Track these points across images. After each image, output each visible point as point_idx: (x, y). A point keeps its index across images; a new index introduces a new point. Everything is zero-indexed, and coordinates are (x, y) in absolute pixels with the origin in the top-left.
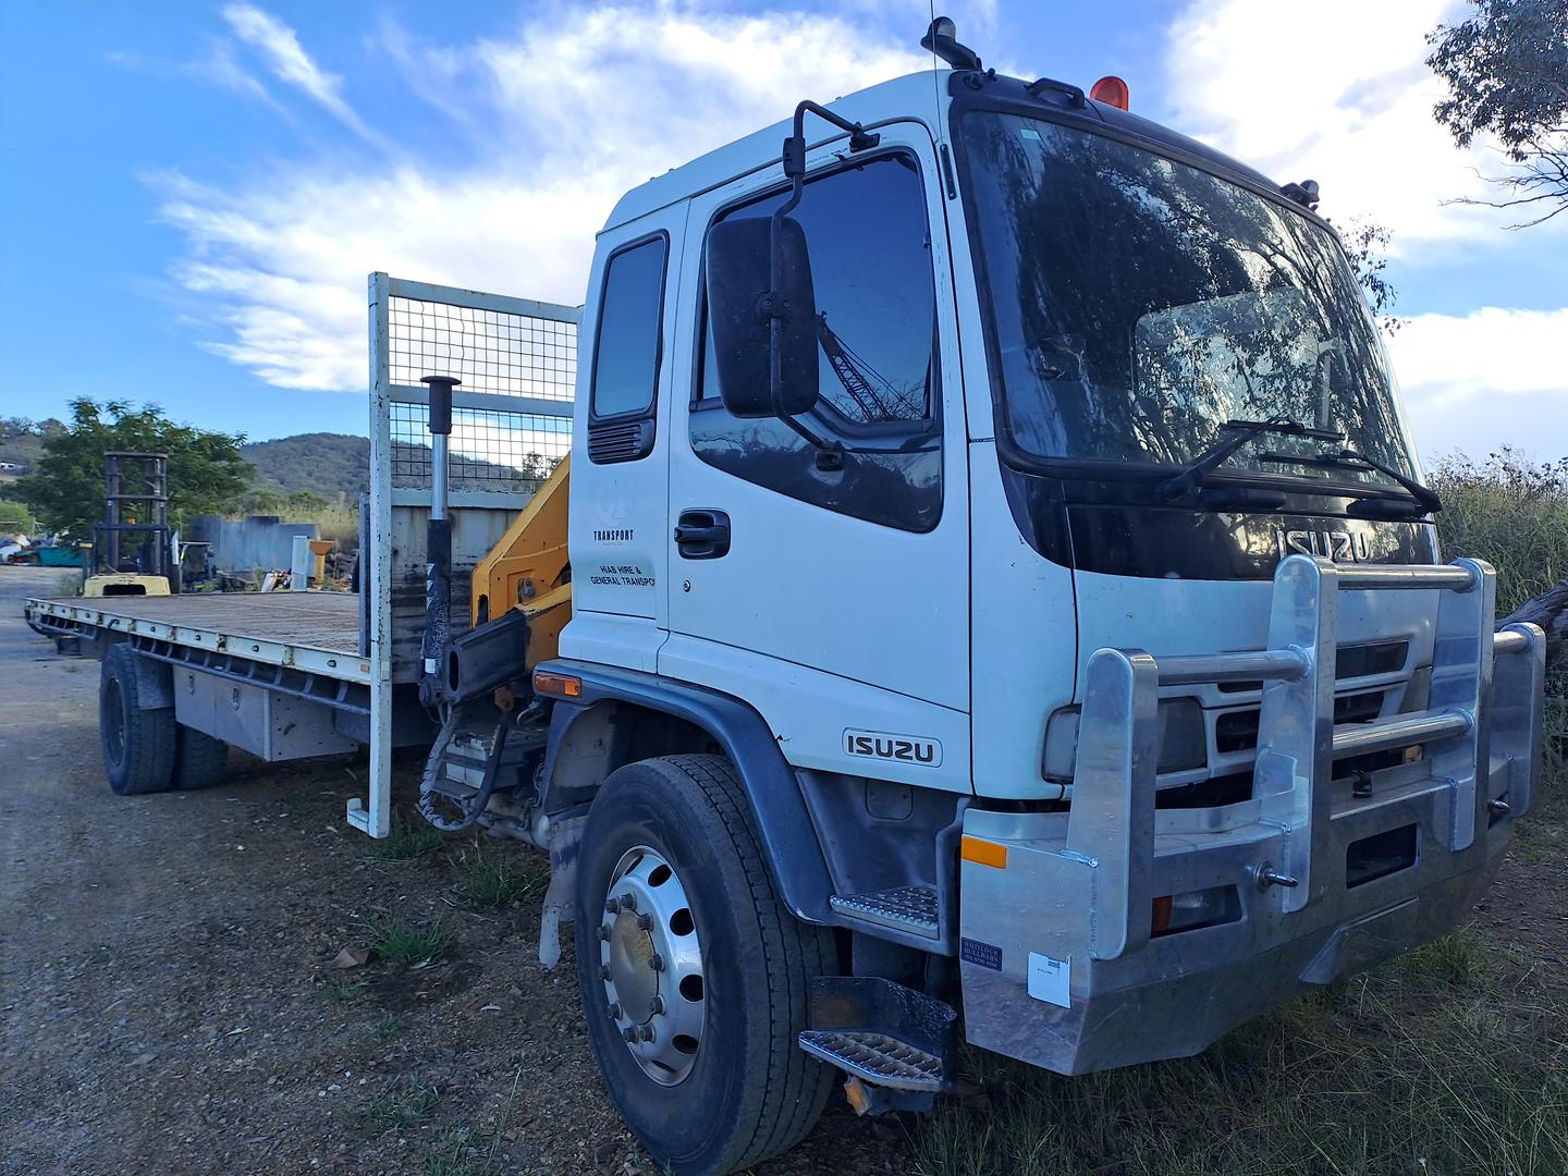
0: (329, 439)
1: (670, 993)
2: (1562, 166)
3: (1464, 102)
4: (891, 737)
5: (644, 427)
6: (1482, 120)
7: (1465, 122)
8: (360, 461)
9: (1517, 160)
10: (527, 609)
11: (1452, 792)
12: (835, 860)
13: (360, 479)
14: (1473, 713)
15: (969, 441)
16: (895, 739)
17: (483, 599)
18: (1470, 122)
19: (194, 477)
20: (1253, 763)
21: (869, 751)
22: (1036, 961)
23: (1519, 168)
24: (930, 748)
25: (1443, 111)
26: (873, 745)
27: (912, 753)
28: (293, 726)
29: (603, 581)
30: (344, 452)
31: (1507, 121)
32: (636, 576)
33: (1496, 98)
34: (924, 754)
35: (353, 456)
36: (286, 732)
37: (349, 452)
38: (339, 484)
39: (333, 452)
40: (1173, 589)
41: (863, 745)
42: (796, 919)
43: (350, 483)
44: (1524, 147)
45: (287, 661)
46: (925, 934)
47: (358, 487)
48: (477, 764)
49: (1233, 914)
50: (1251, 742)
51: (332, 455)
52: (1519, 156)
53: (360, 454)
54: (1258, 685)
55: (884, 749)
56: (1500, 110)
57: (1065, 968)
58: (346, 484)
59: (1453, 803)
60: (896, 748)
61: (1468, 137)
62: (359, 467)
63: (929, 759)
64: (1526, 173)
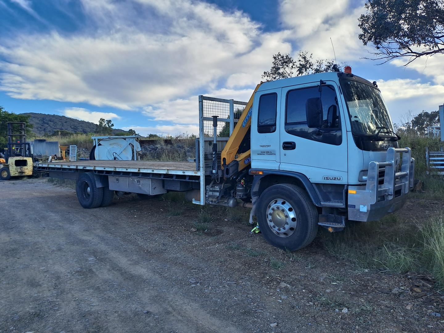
0: (33, 114)
1: (289, 221)
2: (387, 50)
3: (365, 34)
4: (332, 177)
5: (274, 127)
6: (370, 39)
7: (366, 39)
8: (43, 121)
9: (378, 49)
10: (238, 160)
11: (405, 184)
12: (320, 197)
13: (44, 127)
14: (408, 172)
15: (347, 131)
16: (333, 177)
17: (224, 159)
18: (367, 39)
19: (16, 128)
20: (384, 179)
21: (328, 179)
22: (361, 206)
23: (378, 51)
24: (340, 178)
25: (361, 36)
26: (329, 178)
27: (337, 179)
28: (155, 188)
29: (261, 154)
30: (38, 119)
31: (375, 39)
32: (270, 153)
33: (374, 34)
34: (339, 179)
35: (41, 119)
36: (154, 189)
37: (40, 118)
38: (37, 128)
39: (35, 118)
40: (371, 153)
41: (327, 179)
42: (316, 206)
43: (41, 128)
44: (379, 46)
45: (167, 173)
46: (341, 205)
47: (43, 129)
48: (217, 191)
49: (384, 200)
50: (383, 176)
51: (34, 119)
52: (378, 48)
53: (43, 119)
54: (385, 167)
55: (331, 179)
56: (374, 37)
57: (366, 206)
58: (39, 128)
59: (405, 186)
60: (333, 178)
61: (366, 43)
62: (43, 123)
63: (340, 180)
64: (380, 52)
